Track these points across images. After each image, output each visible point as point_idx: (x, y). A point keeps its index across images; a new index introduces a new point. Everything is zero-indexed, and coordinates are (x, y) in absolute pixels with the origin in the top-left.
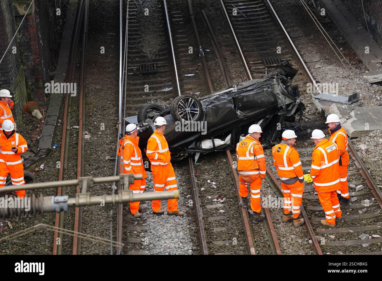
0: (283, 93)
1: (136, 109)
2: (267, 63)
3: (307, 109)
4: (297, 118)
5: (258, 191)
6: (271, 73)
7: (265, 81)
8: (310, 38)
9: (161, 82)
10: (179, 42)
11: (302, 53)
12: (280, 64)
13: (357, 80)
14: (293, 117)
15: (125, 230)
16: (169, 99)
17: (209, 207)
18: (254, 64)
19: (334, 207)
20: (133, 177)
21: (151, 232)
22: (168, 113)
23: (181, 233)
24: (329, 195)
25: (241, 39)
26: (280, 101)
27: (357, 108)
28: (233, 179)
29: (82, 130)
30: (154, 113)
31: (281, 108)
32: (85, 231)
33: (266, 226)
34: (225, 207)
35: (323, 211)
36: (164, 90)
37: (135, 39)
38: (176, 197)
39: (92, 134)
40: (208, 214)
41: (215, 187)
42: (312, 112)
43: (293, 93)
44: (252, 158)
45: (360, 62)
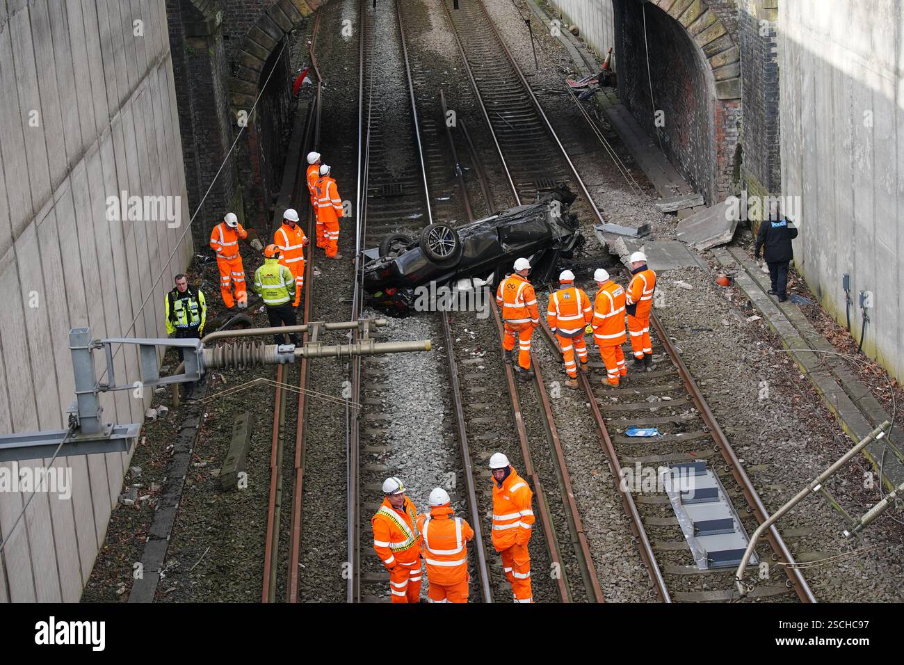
0: (559, 223)
1: (377, 240)
2: (539, 186)
3: (588, 243)
4: (576, 253)
5: (528, 342)
6: (544, 199)
7: (537, 207)
8: (591, 156)
9: (409, 207)
10: (431, 158)
11: (582, 174)
12: (555, 187)
13: (648, 208)
14: (570, 252)
15: (363, 389)
16: (417, 229)
17: (466, 362)
18: (523, 186)
19: (619, 363)
20: (374, 323)
21: (393, 392)
22: (417, 245)
23: (431, 394)
24: (614, 349)
25: (507, 155)
26: (555, 232)
27: (648, 242)
28: (496, 328)
29: (311, 266)
30: (399, 245)
31: (557, 241)
32: (314, 389)
33: (534, 385)
34: (485, 362)
35: (605, 368)
36: (412, 217)
37: (378, 153)
38: (427, 348)
39: (323, 269)
40: (464, 371)
41: (474, 338)
42: (594, 246)
43: (571, 223)
44: (523, 305)
45: (652, 186)
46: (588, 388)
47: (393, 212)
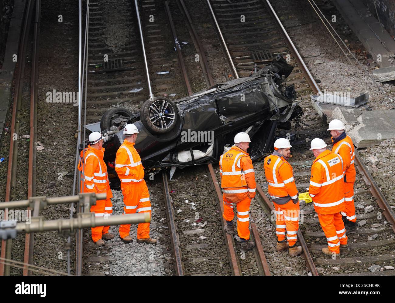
0: (276, 95)
1: (99, 114)
2: (256, 58)
3: (306, 114)
4: (293, 124)
5: (247, 213)
6: (261, 71)
7: (255, 80)
8: (308, 28)
9: (129, 82)
10: (151, 33)
11: (299, 46)
12: (272, 60)
13: (366, 78)
14: (288, 124)
15: (86, 261)
16: (138, 102)
17: (187, 232)
18: (241, 59)
19: (338, 232)
20: (95, 197)
21: (117, 264)
22: (138, 119)
23: (153, 265)
24: (332, 218)
25: (225, 29)
26: (272, 104)
27: (366, 112)
28: (216, 199)
29: (34, 140)
30: (120, 119)
31: (274, 112)
32: (37, 263)
33: (256, 255)
34: (206, 232)
35: (325, 237)
36: (133, 91)
37: (98, 29)
38: (146, 220)
39: (45, 144)
40: (186, 241)
41: (195, 209)
42: (311, 117)
43: (289, 94)
44: (239, 173)
45: (369, 56)
46: (309, 258)
47: (114, 87)
